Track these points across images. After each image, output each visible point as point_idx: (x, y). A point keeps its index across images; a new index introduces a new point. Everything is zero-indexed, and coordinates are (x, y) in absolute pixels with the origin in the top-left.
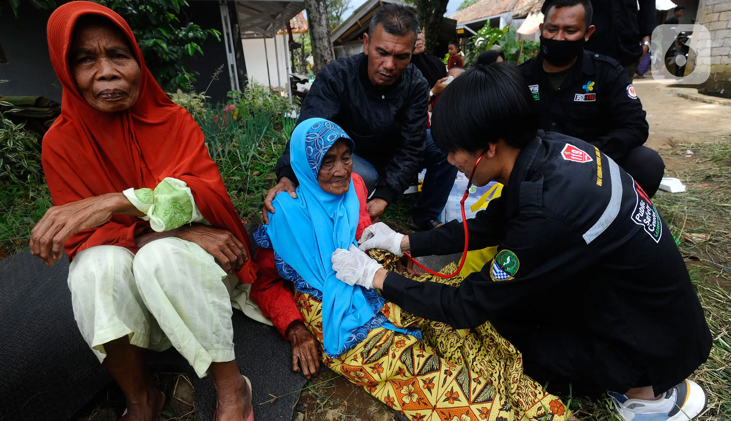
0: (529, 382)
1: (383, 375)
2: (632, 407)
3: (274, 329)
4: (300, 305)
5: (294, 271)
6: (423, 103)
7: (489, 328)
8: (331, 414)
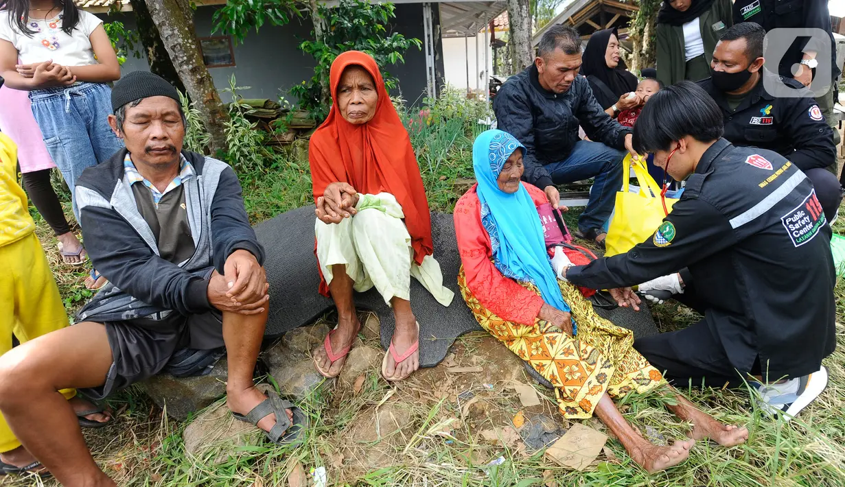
1: (520, 331)
8: (475, 359)
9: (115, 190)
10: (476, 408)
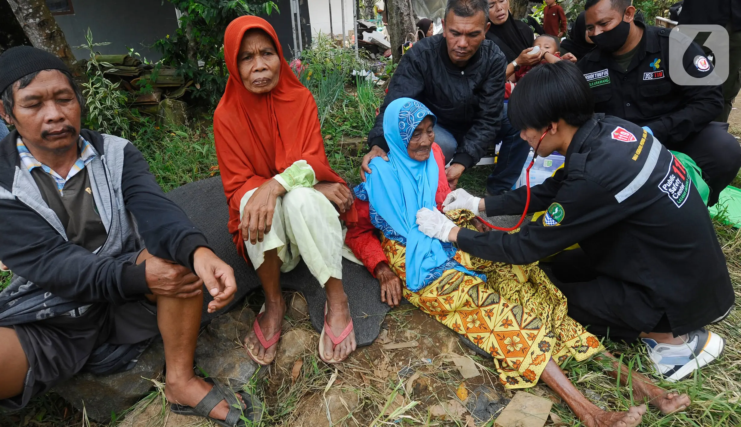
0: (572, 322)
1: (453, 306)
2: (659, 350)
3: (365, 268)
4: (387, 250)
5: (384, 221)
6: (500, 77)
7: (543, 276)
8: (408, 333)
9: (15, 178)
10: (420, 385)
